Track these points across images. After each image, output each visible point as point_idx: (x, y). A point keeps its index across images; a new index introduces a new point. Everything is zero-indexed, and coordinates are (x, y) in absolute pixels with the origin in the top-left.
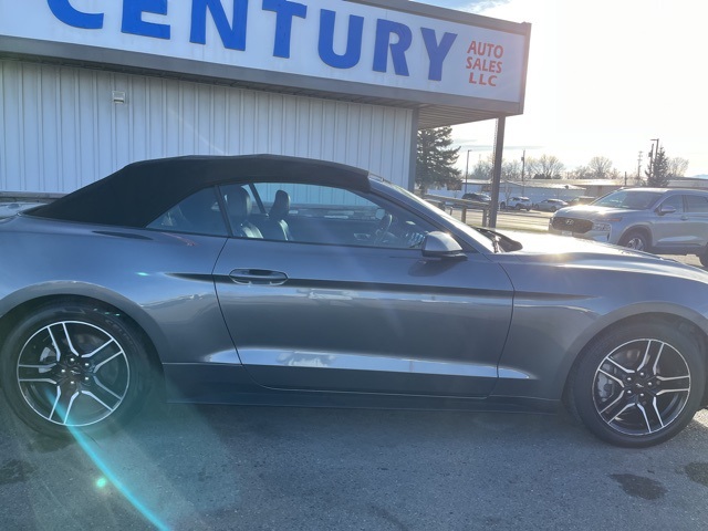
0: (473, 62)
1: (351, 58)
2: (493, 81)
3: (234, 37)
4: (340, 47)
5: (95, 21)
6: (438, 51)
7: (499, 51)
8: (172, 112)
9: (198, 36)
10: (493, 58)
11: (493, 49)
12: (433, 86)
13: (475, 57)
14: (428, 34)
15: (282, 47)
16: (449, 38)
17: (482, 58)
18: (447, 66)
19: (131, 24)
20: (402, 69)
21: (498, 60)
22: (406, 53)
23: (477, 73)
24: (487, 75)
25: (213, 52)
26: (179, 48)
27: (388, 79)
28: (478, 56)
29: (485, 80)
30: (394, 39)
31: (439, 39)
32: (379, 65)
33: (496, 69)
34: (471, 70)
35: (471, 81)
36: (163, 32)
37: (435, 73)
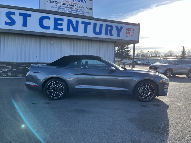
0: (127, 33)
1: (100, 33)
2: (132, 36)
3: (76, 30)
4: (98, 30)
5: (48, 28)
6: (119, 30)
7: (133, 30)
8: (63, 45)
9: (68, 30)
10: (131, 31)
11: (131, 29)
12: (118, 38)
13: (127, 31)
14: (117, 27)
15: (86, 31)
16: (122, 28)
17: (129, 31)
18: (121, 33)
19: (56, 28)
20: (111, 35)
21: (133, 32)
22: (112, 31)
23: (128, 35)
24: (130, 35)
25: (72, 33)
26: (65, 32)
27: (109, 37)
28: (128, 31)
29: (130, 36)
30: (109, 28)
31: (119, 28)
32: (106, 34)
33: (132, 33)
34: (127, 34)
35: (127, 36)
36: (62, 29)
37: (119, 35)
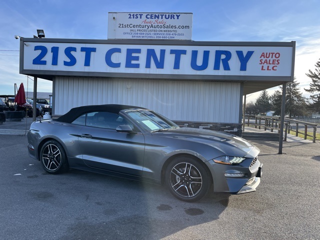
0: (263, 62)
1: (205, 66)
2: (275, 68)
3: (160, 65)
4: (200, 62)
5: (118, 65)
6: (244, 59)
7: (277, 55)
9: (148, 65)
10: (274, 58)
11: (274, 55)
12: (243, 73)
13: (264, 59)
14: (240, 54)
15: (177, 66)
16: (250, 54)
17: (268, 59)
18: (249, 64)
19: (129, 65)
20: (227, 68)
21: (277, 59)
22: (229, 61)
23: (265, 66)
25: (154, 70)
26: (142, 70)
27: (222, 72)
28: (266, 58)
29: (270, 68)
30: (223, 57)
31: (245, 55)
32: (217, 67)
33: (277, 63)
34: (262, 65)
35: (262, 69)
36: (137, 66)
37: (243, 68)
